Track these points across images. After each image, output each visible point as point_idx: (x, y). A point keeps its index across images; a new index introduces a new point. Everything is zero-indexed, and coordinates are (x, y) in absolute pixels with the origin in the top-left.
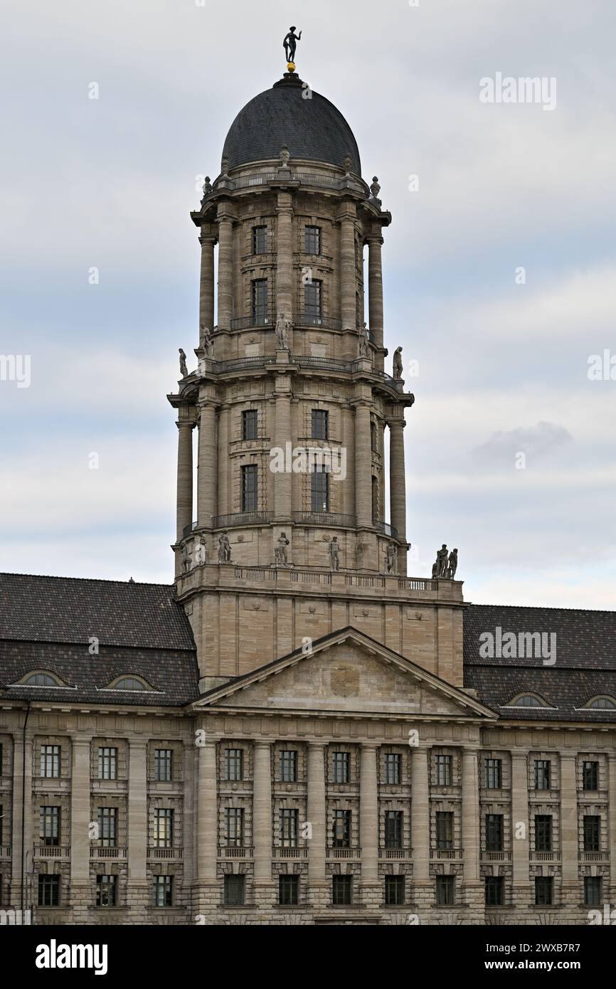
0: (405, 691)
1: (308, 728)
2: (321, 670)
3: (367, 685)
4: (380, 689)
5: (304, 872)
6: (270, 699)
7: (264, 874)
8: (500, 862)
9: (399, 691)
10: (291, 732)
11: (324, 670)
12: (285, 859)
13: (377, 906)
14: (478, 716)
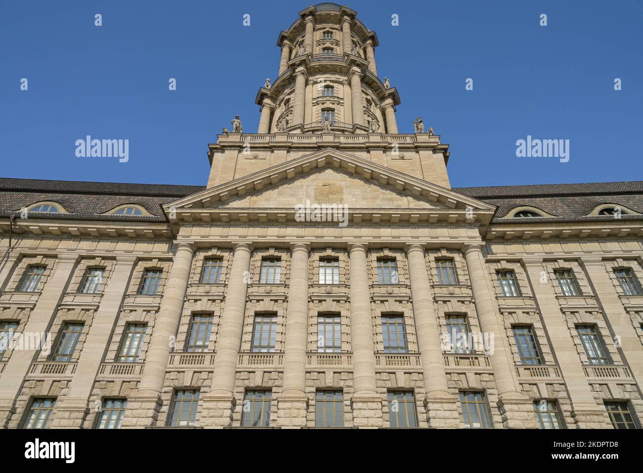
1: (289, 231)
2: (305, 187)
3: (351, 196)
5: (277, 383)
7: (222, 385)
10: (272, 234)
11: (307, 186)
12: (253, 367)
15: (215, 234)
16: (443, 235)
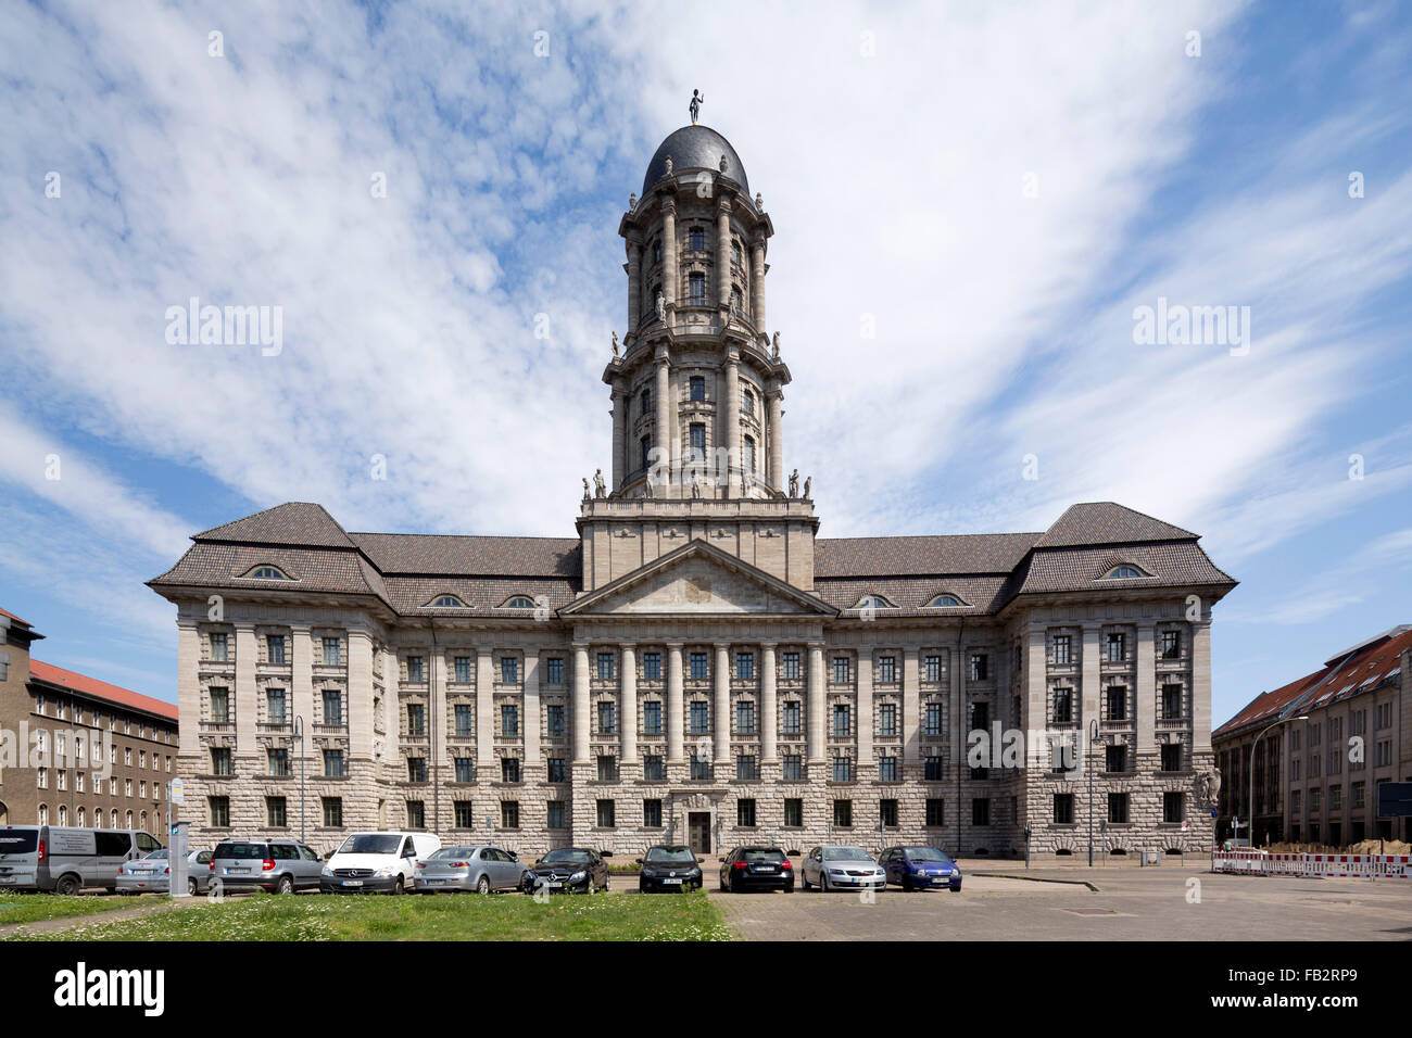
0: (753, 596)
1: (666, 630)
2: (676, 581)
4: (729, 595)
5: (666, 753)
7: (631, 755)
10: (650, 635)
11: (679, 580)
12: (648, 742)
15: (603, 635)
16: (793, 635)
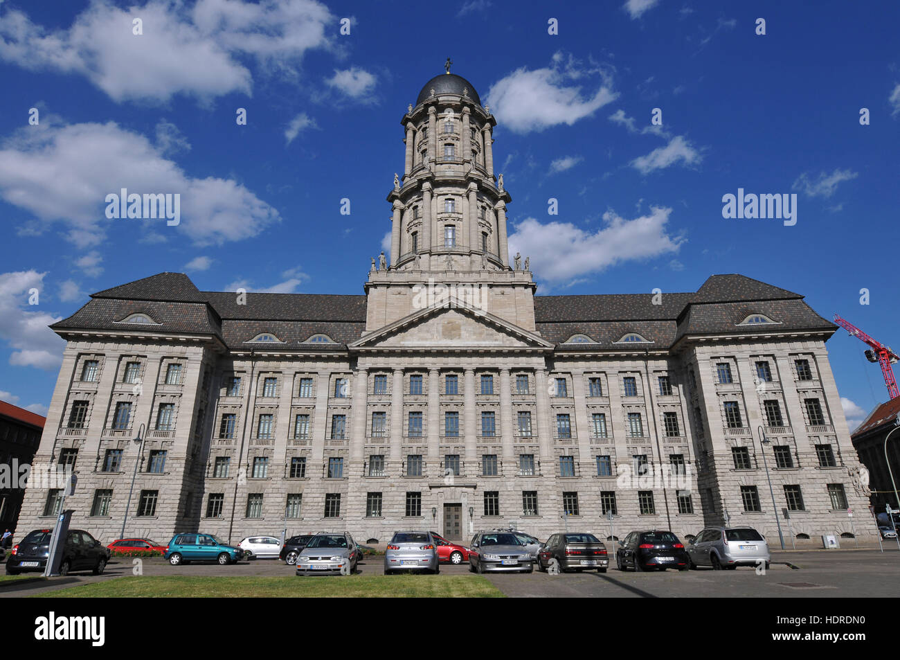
0: (491, 334)
2: (435, 324)
3: (466, 332)
4: (474, 334)
5: (425, 453)
6: (402, 343)
7: (395, 455)
8: (570, 446)
9: (488, 335)
10: (415, 362)
11: (438, 324)
12: (411, 444)
13: (475, 476)
14: (539, 346)
15: (381, 362)
16: (523, 362)
